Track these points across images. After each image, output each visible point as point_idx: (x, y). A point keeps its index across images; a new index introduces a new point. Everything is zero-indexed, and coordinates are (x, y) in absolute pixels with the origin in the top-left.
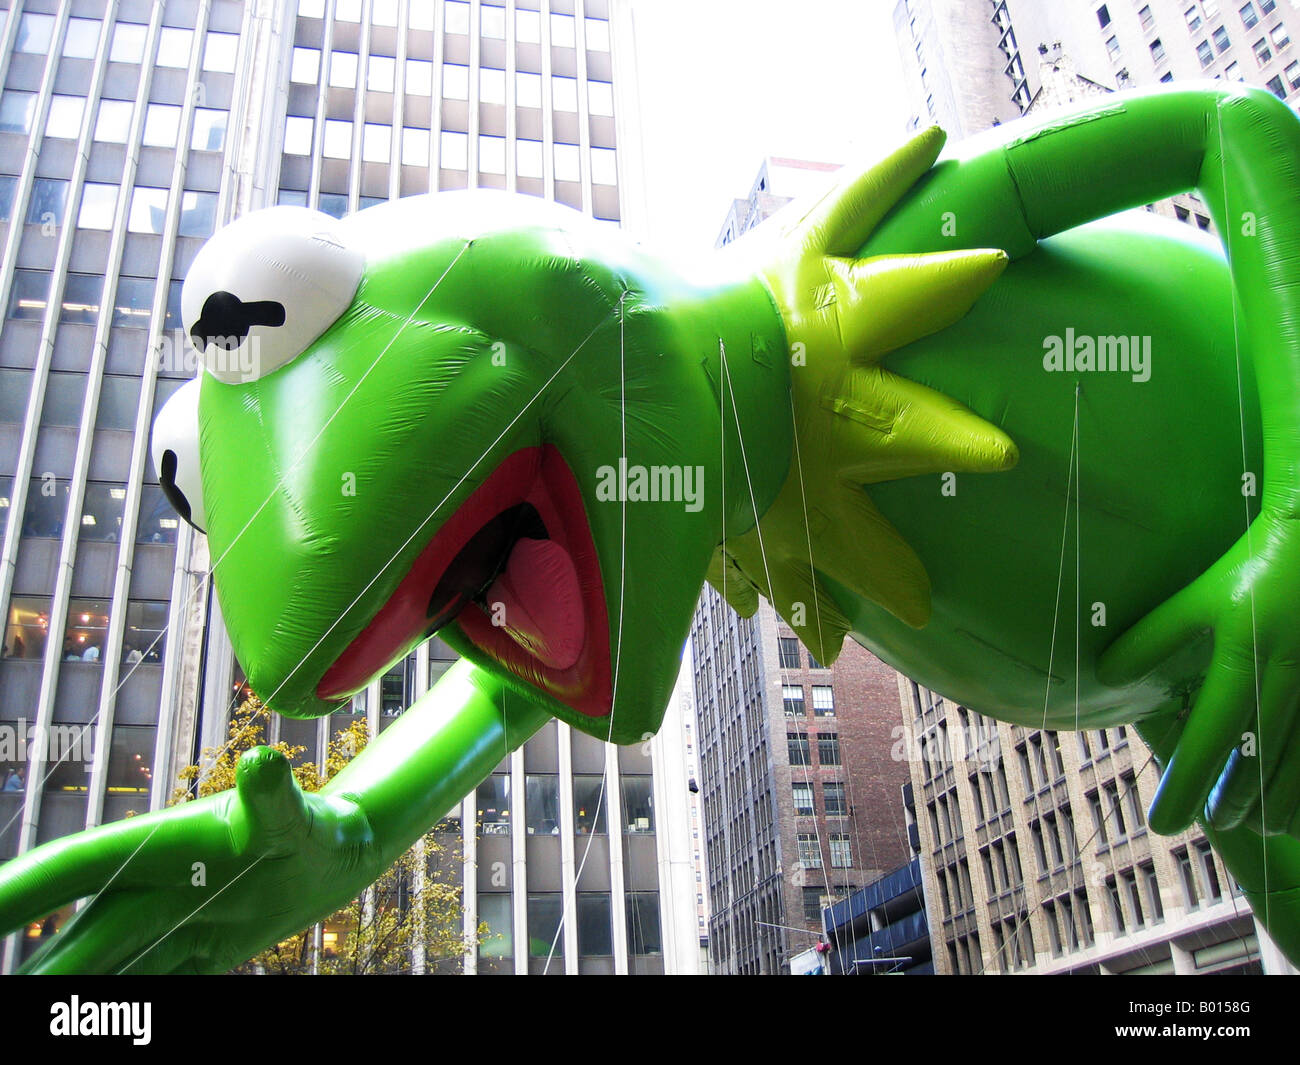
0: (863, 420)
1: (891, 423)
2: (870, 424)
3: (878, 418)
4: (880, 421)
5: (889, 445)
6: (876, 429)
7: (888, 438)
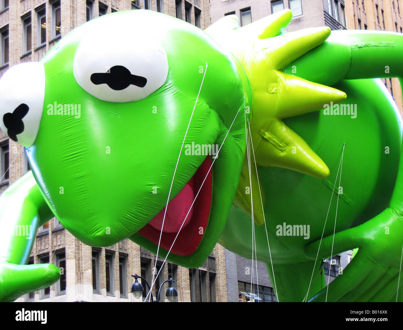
0: (274, 144)
1: (285, 148)
2: (276, 146)
3: (281, 145)
4: (281, 146)
5: (282, 157)
6: (278, 149)
7: (282, 154)
